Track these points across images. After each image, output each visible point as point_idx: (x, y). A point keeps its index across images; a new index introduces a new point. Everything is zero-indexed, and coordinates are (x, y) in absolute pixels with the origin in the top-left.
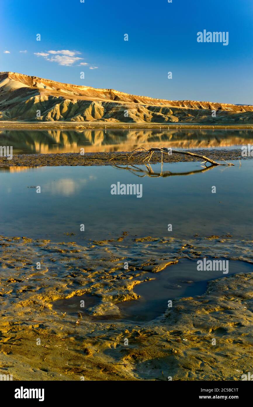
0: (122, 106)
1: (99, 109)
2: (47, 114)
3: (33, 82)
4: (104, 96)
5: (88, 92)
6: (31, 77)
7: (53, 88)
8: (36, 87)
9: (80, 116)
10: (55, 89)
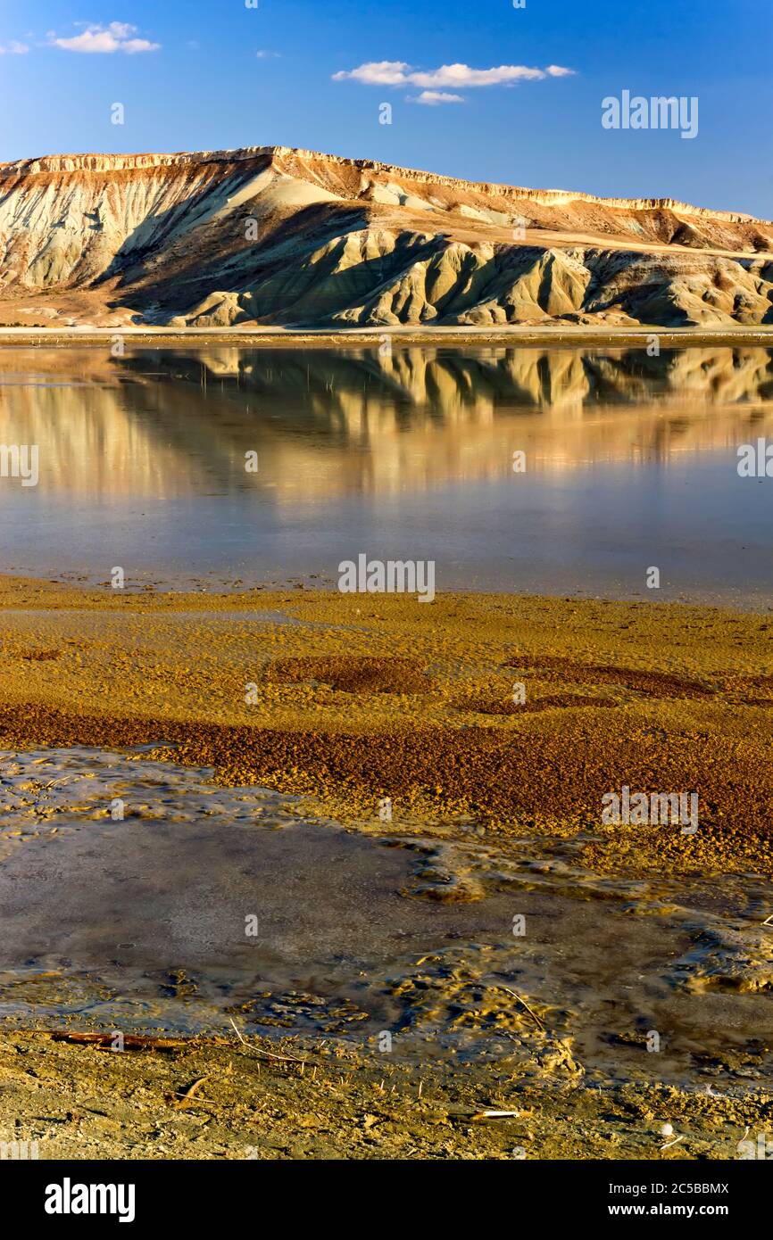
0: (657, 263)
1: (566, 277)
2: (376, 302)
3: (360, 181)
4: (633, 225)
5: (571, 213)
6: (356, 162)
7: (435, 200)
8: (370, 200)
9: (493, 304)
10: (440, 204)
